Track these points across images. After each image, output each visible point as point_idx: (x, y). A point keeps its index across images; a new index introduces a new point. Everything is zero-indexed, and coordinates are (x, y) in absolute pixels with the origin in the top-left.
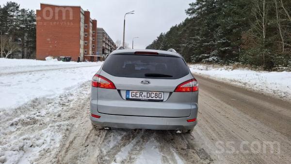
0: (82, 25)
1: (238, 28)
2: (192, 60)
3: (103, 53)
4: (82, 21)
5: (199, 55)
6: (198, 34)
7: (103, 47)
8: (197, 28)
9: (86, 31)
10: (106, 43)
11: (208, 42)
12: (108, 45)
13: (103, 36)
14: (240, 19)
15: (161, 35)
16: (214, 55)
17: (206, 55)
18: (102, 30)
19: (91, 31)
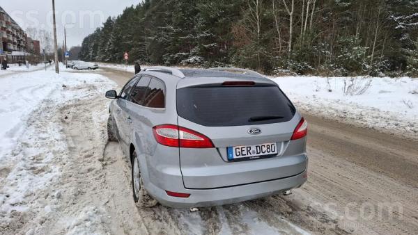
1: (224, 17)
2: (165, 60)
3: (5, 49)
5: (175, 54)
6: (170, 22)
7: (4, 38)
8: (167, 13)
10: (8, 32)
11: (185, 36)
12: (13, 35)
13: (2, 18)
14: (227, 6)
15: (109, 21)
16: (194, 54)
17: (184, 54)
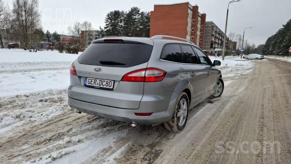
0: (190, 20)
3: (211, 47)
4: (190, 16)
7: (212, 41)
9: (194, 26)
10: (216, 37)
12: (219, 39)
13: (213, 29)
18: (212, 23)
19: (199, 26)
